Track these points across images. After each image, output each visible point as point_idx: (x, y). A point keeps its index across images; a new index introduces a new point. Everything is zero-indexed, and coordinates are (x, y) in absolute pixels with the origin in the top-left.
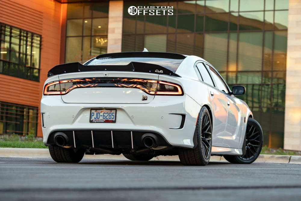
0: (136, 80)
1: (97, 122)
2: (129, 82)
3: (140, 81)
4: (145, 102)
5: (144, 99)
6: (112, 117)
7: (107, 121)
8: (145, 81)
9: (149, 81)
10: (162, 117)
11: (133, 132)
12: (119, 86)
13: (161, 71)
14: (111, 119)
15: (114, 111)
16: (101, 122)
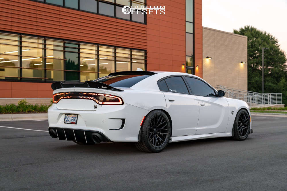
0: (91, 94)
1: (67, 123)
2: (87, 96)
3: (93, 94)
4: (96, 109)
5: (95, 107)
6: (75, 120)
7: (72, 123)
8: (96, 94)
9: (99, 94)
10: (103, 121)
11: (85, 131)
12: (82, 98)
13: (105, 87)
14: (75, 122)
15: (76, 116)
16: (69, 123)
